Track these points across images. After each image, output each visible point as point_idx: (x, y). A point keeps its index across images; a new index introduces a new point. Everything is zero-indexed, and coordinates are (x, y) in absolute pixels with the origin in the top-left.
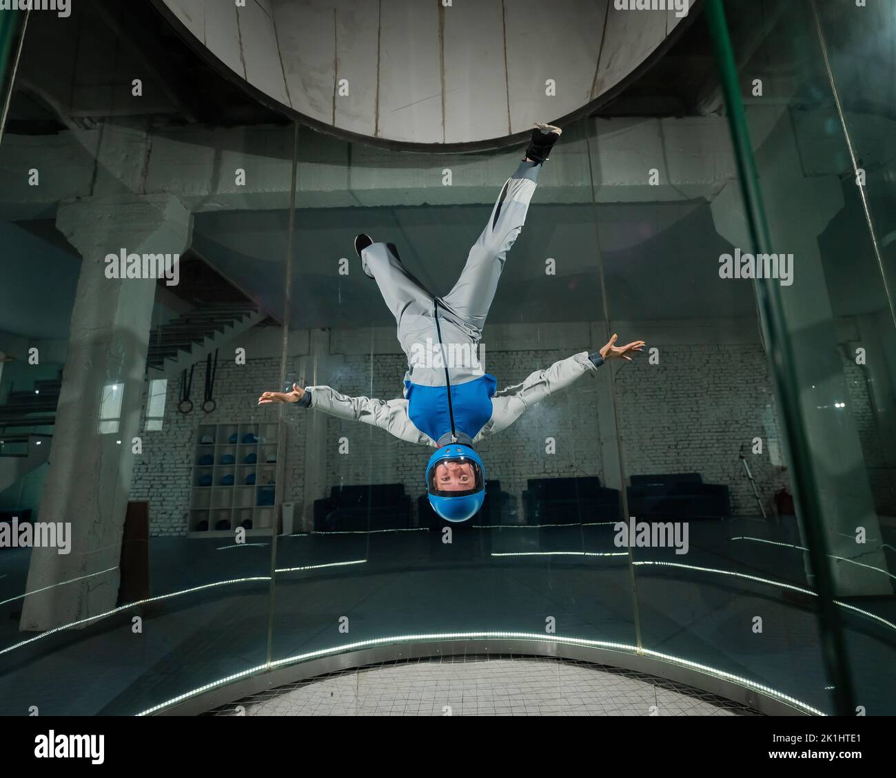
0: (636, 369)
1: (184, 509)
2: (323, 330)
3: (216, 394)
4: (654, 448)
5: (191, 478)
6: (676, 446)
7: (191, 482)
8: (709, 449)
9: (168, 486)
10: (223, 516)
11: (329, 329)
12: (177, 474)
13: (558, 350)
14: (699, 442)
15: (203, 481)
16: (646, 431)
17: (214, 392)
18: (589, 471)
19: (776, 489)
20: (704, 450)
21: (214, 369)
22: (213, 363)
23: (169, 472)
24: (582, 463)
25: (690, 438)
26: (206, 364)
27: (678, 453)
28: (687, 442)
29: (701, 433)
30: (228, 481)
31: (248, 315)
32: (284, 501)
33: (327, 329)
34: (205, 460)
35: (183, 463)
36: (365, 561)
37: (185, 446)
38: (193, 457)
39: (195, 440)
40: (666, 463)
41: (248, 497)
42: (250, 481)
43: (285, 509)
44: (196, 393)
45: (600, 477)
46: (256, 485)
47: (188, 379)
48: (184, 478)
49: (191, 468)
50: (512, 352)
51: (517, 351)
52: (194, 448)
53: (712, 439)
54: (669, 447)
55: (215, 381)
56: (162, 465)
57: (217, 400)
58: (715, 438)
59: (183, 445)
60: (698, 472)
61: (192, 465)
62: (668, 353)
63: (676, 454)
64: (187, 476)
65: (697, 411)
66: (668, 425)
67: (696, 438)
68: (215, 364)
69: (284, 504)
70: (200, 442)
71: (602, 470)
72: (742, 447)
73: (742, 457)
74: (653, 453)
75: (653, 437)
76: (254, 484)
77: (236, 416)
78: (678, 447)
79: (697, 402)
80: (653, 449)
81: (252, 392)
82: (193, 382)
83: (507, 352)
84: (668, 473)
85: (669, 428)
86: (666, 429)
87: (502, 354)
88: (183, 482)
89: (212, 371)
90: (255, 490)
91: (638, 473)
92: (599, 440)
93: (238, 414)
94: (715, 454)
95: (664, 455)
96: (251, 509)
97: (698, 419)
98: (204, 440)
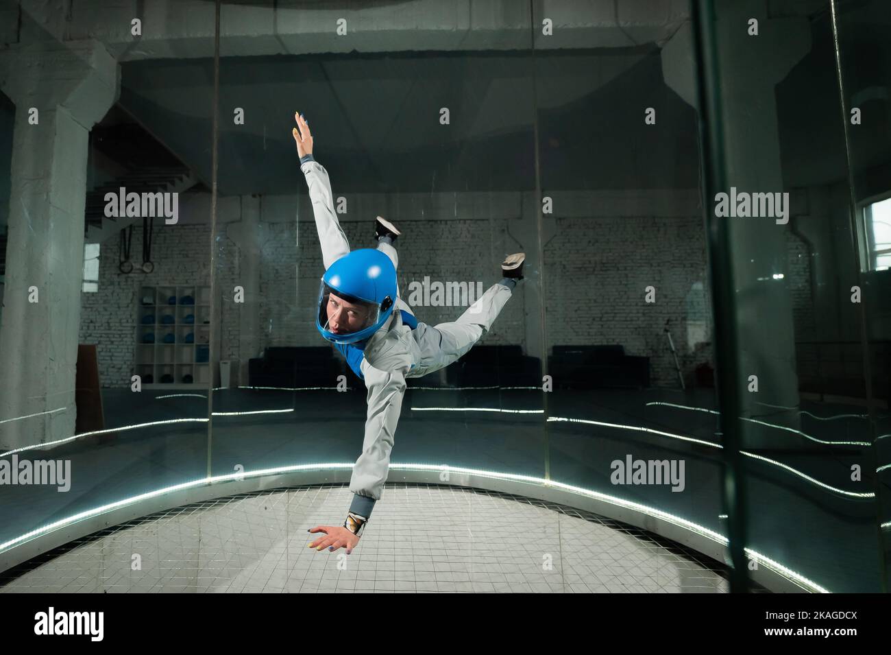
0: (567, 241)
1: (131, 364)
2: (254, 196)
3: (154, 258)
4: (579, 319)
5: (135, 336)
6: (601, 318)
7: (135, 340)
8: (634, 323)
9: (115, 343)
10: (167, 371)
11: (260, 196)
12: (124, 332)
13: (487, 220)
14: (624, 315)
15: (146, 339)
16: (572, 303)
17: (151, 256)
18: (512, 340)
19: (698, 363)
20: (629, 323)
21: (151, 234)
22: (149, 228)
23: (115, 330)
24: (506, 332)
25: (616, 311)
26: (142, 229)
27: (602, 325)
28: (612, 315)
29: (627, 306)
30: (169, 339)
31: (181, 179)
32: (221, 359)
33: (258, 196)
34: (146, 319)
35: (127, 322)
36: (292, 410)
37: (128, 306)
38: (135, 317)
39: (136, 301)
40: (589, 335)
41: (188, 354)
42: (189, 339)
43: (222, 366)
44: (135, 257)
45: (522, 346)
46: (195, 344)
47: (127, 243)
48: (129, 336)
49: (134, 327)
50: (441, 221)
51: (446, 221)
52: (136, 309)
53: (638, 313)
54: (594, 319)
55: (152, 245)
56: (108, 323)
57: (156, 264)
58: (641, 311)
59: (126, 305)
60: (620, 344)
61: (135, 325)
62: (600, 225)
63: (600, 327)
64: (132, 334)
65: (626, 285)
66: (595, 298)
67: (622, 311)
68: (151, 229)
69: (222, 362)
70: (141, 301)
71: (524, 340)
72: (668, 321)
73: (666, 331)
74: (576, 325)
75: (579, 309)
76: (193, 342)
77: (173, 279)
78: (603, 319)
79: (626, 276)
80: (577, 321)
81: (187, 256)
82: (132, 246)
83: (436, 221)
84: (590, 344)
85: (595, 301)
86: (592, 301)
87: (431, 223)
88: (128, 340)
89: (148, 235)
90: (195, 348)
91: (561, 343)
92: (524, 310)
93: (175, 278)
94: (640, 328)
95: (587, 327)
96: (191, 365)
97: (626, 292)
98: (146, 300)
